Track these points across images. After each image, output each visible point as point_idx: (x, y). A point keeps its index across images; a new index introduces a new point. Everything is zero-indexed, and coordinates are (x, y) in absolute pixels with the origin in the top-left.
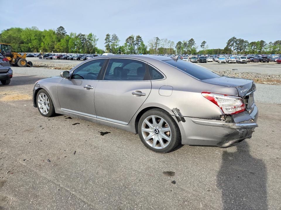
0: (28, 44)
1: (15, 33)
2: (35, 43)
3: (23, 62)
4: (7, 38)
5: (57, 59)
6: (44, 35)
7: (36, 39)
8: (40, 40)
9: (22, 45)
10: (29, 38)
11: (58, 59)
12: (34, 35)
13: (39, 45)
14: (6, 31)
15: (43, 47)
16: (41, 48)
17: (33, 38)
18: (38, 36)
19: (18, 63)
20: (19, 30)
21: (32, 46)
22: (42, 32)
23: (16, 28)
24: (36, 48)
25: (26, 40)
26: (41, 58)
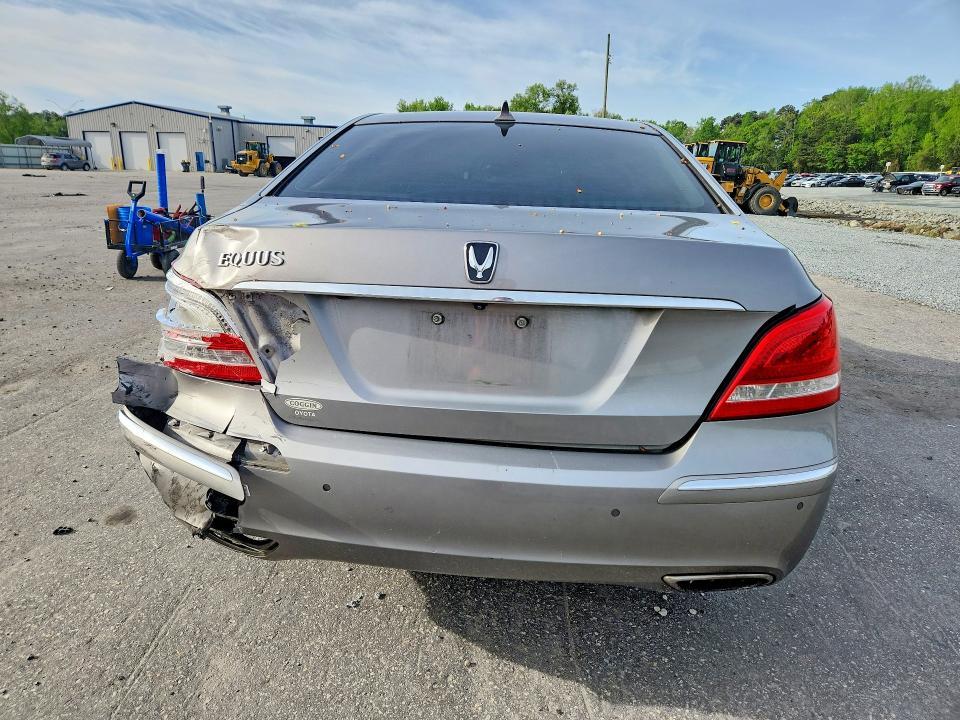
0: (874, 141)
1: (842, 107)
2: (899, 137)
3: (766, 200)
4: (814, 125)
5: (941, 193)
6: (947, 103)
7: (908, 122)
8: (924, 125)
9: (852, 146)
10: (885, 121)
11: (945, 192)
12: (909, 106)
13: (913, 142)
14: (818, 102)
15: (925, 152)
16: (920, 153)
17: (899, 117)
18: (923, 111)
19: (753, 203)
20: (860, 96)
21: (888, 149)
22: (941, 93)
23: (852, 90)
24: (898, 155)
25: (874, 126)
26: (880, 189)
